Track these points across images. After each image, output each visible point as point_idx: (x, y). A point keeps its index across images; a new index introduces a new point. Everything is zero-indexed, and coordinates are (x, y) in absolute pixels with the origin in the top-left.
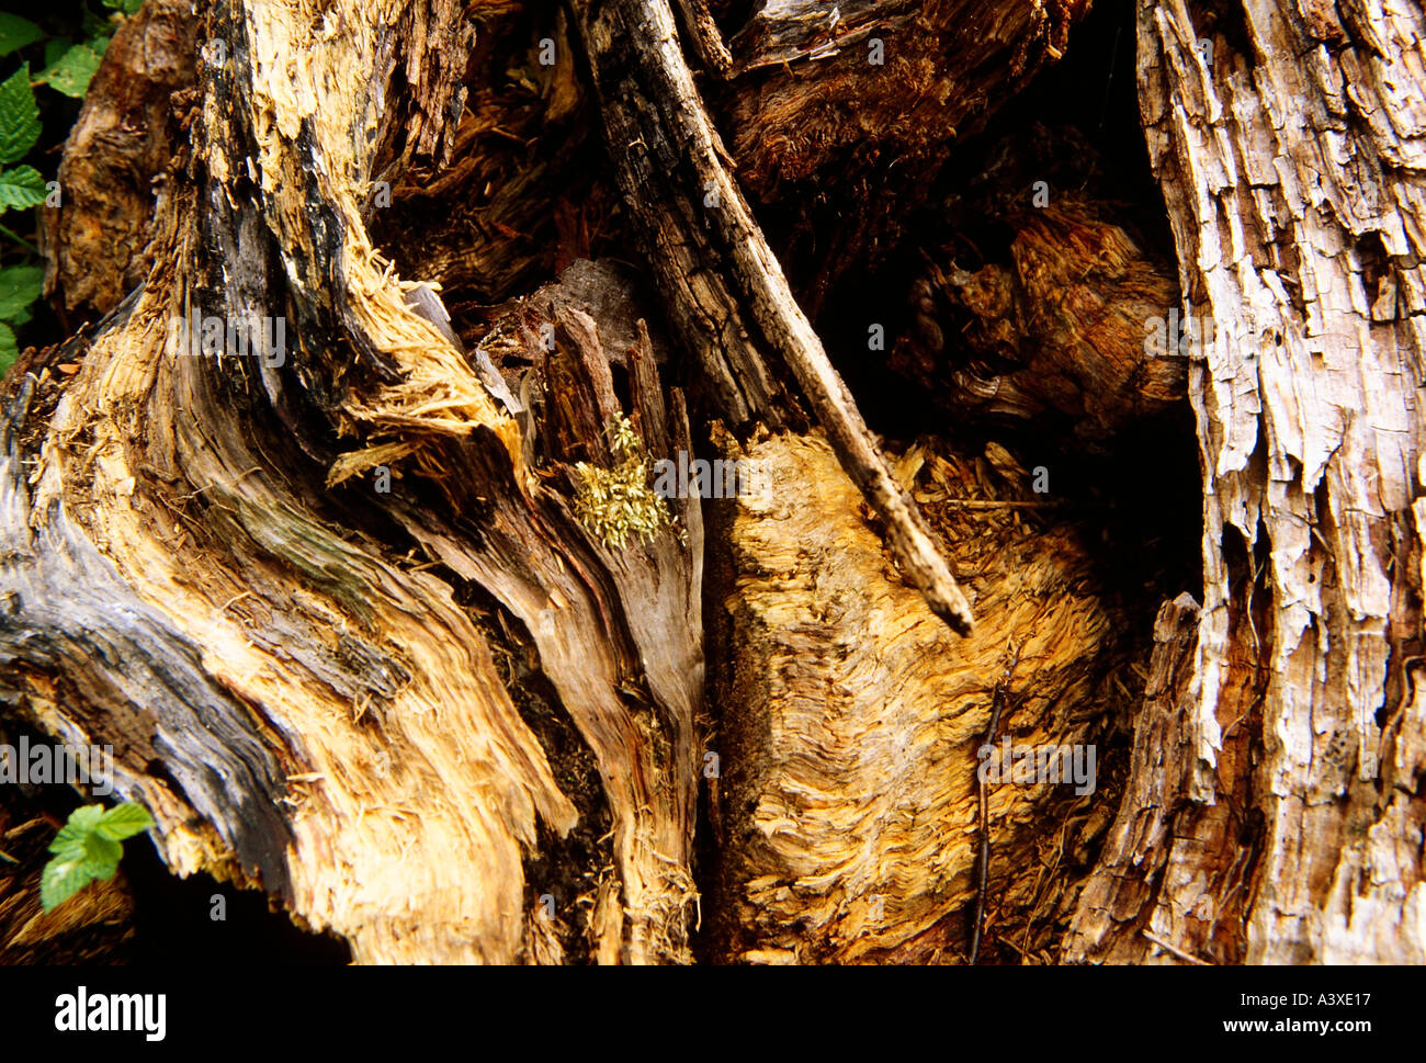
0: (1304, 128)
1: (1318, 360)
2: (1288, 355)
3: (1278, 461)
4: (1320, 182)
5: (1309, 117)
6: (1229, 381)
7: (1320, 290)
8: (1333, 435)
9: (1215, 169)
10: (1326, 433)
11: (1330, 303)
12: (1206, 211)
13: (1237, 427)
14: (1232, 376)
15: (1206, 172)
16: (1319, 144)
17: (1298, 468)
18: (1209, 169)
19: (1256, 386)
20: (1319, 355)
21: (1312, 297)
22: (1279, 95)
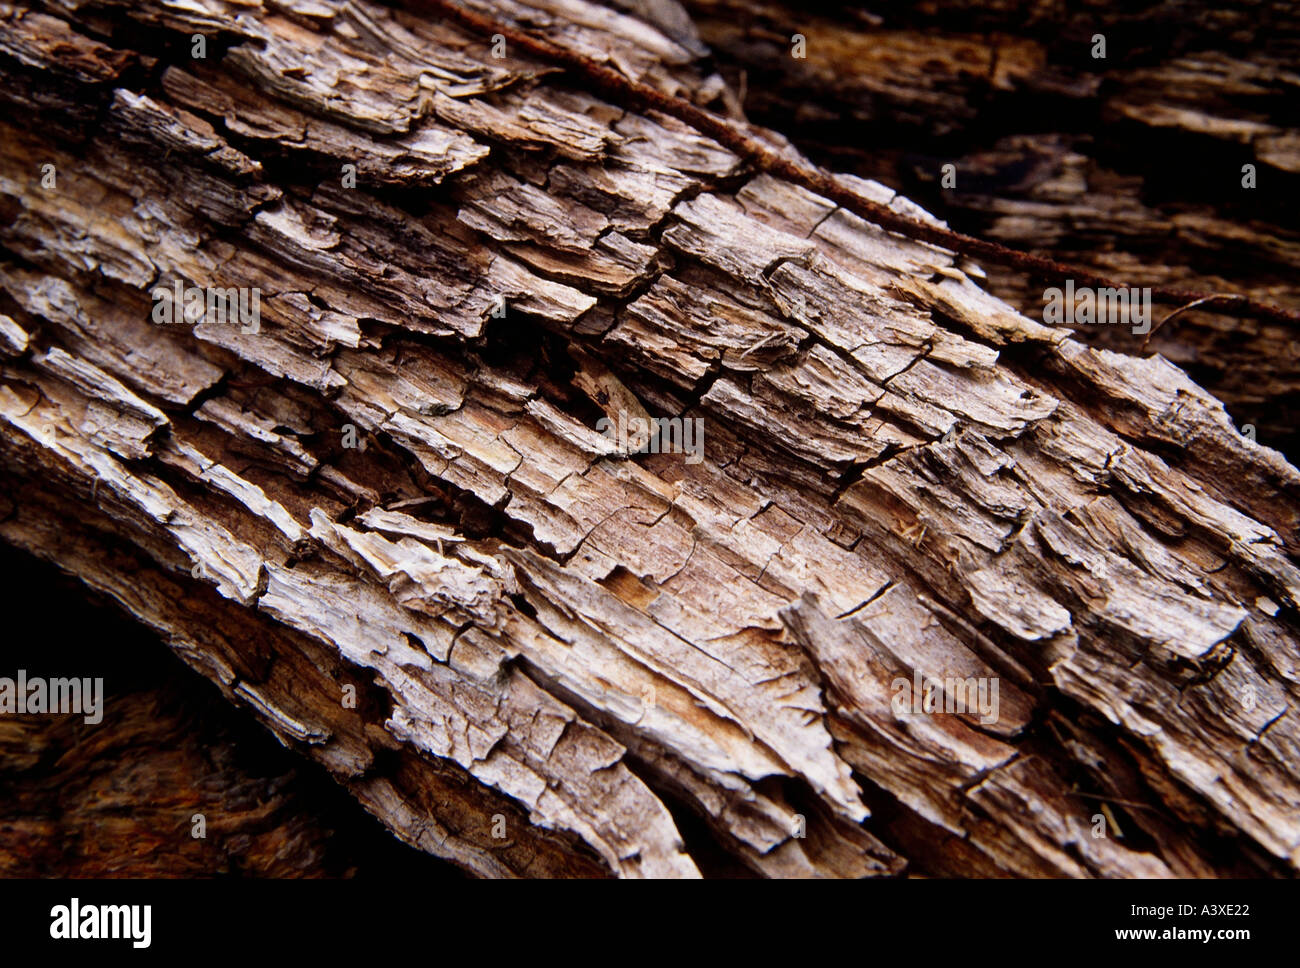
0: (203, 246)
1: (626, 585)
2: (570, 617)
3: (745, 810)
4: (322, 304)
5: (195, 221)
6: (502, 746)
7: (504, 468)
8: (791, 686)
9: (98, 423)
10: (774, 692)
11: (543, 476)
12: (156, 501)
13: (603, 816)
14: (497, 733)
15: (88, 439)
16: (257, 249)
17: (792, 789)
18: (88, 428)
19: (568, 713)
20: (619, 573)
21: (501, 492)
22: (101, 232)
